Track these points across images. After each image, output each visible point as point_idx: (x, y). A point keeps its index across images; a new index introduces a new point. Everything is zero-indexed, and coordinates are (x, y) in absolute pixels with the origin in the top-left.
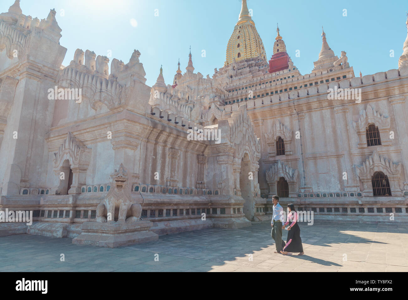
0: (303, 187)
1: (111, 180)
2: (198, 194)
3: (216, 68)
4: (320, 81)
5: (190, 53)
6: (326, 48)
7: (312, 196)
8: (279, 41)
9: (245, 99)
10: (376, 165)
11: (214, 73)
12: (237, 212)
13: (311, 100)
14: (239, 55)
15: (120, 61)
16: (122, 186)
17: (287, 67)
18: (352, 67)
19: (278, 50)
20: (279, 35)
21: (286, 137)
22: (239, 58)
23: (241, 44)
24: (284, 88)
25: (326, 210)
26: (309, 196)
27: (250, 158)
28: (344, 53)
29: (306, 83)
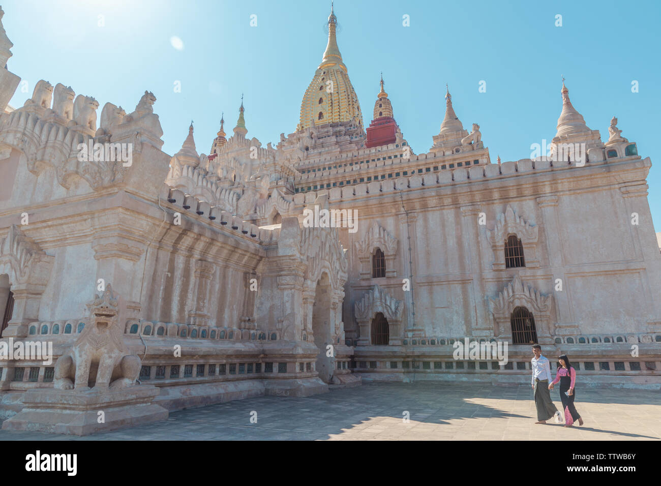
0: (411, 329)
1: (87, 314)
2: (242, 339)
3: (283, 134)
4: (442, 166)
5: (242, 106)
6: (452, 116)
7: (424, 343)
8: (383, 100)
9: (327, 186)
10: (518, 296)
11: (280, 141)
12: (305, 370)
13: (428, 193)
14: (321, 115)
15: (118, 107)
16: (106, 324)
17: (393, 141)
18: (487, 148)
19: (381, 114)
20: (383, 91)
21: (389, 249)
22: (321, 120)
23: (324, 99)
24: (387, 173)
25: (443, 365)
26: (419, 344)
27: (330, 281)
28: (476, 127)
29: (421, 168)
